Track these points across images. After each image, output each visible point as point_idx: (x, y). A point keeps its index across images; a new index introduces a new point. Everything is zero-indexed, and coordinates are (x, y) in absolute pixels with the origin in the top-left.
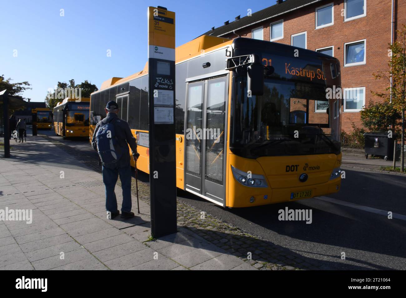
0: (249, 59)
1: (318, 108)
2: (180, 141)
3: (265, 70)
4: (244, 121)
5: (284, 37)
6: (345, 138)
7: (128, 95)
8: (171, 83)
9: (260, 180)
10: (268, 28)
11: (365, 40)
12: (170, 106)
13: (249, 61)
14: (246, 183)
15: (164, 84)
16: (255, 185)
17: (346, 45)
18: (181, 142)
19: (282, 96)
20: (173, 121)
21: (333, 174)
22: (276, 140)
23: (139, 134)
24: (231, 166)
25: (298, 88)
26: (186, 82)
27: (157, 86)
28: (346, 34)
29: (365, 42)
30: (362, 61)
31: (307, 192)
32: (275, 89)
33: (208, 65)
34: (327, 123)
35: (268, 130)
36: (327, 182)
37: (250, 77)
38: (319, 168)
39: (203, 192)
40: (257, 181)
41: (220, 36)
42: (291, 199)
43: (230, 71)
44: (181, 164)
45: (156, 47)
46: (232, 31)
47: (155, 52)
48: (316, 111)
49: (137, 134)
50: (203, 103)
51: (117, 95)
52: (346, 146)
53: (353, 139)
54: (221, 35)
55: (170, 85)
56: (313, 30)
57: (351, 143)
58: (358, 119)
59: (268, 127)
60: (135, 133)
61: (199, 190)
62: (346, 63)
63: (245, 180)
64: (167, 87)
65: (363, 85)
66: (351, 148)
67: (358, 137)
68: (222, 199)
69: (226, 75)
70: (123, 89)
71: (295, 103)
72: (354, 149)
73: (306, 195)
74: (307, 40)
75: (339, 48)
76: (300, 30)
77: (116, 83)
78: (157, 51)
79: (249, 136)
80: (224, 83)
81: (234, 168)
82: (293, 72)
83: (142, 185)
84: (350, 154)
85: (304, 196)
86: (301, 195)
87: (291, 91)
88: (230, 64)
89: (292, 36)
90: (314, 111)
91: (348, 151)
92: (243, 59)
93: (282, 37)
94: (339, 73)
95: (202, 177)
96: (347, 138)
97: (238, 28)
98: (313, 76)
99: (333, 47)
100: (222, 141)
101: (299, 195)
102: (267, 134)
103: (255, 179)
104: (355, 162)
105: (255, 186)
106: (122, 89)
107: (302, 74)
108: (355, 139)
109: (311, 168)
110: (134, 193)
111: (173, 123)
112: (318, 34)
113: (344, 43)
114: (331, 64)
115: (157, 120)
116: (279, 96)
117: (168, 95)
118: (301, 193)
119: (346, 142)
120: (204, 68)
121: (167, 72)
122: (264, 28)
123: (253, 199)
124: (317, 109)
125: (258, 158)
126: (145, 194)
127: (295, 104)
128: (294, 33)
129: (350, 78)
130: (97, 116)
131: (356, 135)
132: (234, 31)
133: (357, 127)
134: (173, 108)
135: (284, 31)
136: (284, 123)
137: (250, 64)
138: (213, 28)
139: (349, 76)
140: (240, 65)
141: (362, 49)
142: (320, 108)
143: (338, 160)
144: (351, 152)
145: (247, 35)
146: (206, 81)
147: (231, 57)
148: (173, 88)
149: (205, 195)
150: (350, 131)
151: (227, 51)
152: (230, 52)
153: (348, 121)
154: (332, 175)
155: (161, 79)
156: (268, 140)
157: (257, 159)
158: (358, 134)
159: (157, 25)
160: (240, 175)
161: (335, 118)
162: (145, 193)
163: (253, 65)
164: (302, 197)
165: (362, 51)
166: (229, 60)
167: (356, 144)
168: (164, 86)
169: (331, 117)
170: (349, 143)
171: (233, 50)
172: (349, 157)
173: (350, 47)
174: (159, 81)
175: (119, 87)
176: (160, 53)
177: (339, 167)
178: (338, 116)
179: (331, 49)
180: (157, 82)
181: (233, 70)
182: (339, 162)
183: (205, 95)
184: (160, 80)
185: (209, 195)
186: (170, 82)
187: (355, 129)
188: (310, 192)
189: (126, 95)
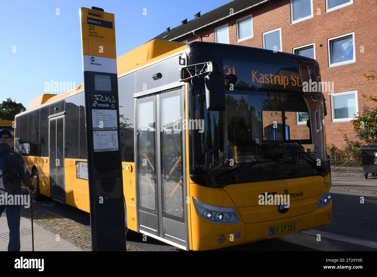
0: (206, 67)
1: (301, 119)
2: (130, 170)
3: (226, 80)
4: (205, 140)
5: (254, 36)
6: (336, 154)
7: (63, 116)
8: (114, 100)
9: (230, 214)
10: (234, 26)
11: (353, 33)
12: (113, 128)
13: (206, 70)
14: (213, 219)
15: (104, 103)
16: (224, 220)
17: (330, 41)
18: (132, 171)
19: (253, 109)
20: (118, 147)
21: (321, 201)
22: (247, 163)
23: (79, 164)
24: (193, 198)
25: (272, 98)
26: (134, 98)
27: (95, 106)
28: (330, 27)
29: (354, 36)
30: (352, 58)
31: (290, 225)
32: (243, 101)
33: (159, 76)
34: (309, 138)
35: (236, 152)
36: (314, 211)
37: (208, 89)
38: (302, 194)
39: (161, 234)
40: (225, 215)
41: (172, 40)
42: (270, 235)
43: (185, 82)
44: (133, 199)
45: (92, 58)
46: (191, 32)
47: (92, 63)
48: (297, 124)
49: (76, 164)
50: (155, 122)
51: (50, 116)
52: (338, 164)
53: (346, 155)
54: (174, 39)
55: (112, 103)
56: (289, 25)
57: (345, 160)
58: (350, 130)
59: (235, 147)
60: (73, 163)
61: (156, 231)
62: (332, 63)
63: (210, 215)
64: (108, 106)
65: (353, 89)
66: (345, 166)
67: (353, 152)
68: (185, 241)
69: (180, 87)
70: (57, 109)
71: (272, 115)
72: (349, 168)
73: (289, 229)
74: (282, 38)
75: (321, 46)
76: (273, 26)
77: (48, 101)
78: (93, 62)
79: (213, 160)
80: (179, 97)
81: (197, 201)
82: (262, 80)
83: (84, 229)
84: (344, 174)
85: (286, 231)
86: (282, 231)
87: (264, 101)
88: (185, 74)
89: (263, 34)
90: (295, 123)
91: (341, 170)
92: (200, 67)
93: (252, 36)
94: (319, 77)
95: (158, 215)
96: (339, 155)
97: (198, 28)
98: (286, 82)
99: (314, 44)
100: (181, 168)
101: (280, 230)
102: (235, 156)
103: (223, 212)
104: (349, 183)
105: (223, 222)
106: (55, 108)
107: (274, 82)
108: (349, 154)
109: (293, 195)
110: (73, 241)
111: (118, 150)
112: (295, 30)
113: (327, 39)
114: (308, 67)
115: (97, 147)
116: (249, 108)
117: (110, 115)
118: (282, 227)
119: (338, 159)
120: (155, 79)
121: (108, 88)
122: (229, 26)
123: (223, 238)
124: (300, 121)
125: (225, 186)
126: (87, 242)
127: (272, 117)
128: (266, 30)
129: (337, 81)
130: (25, 144)
131: (350, 150)
132: (193, 31)
133: (351, 140)
134: (117, 131)
135: (254, 29)
136: (258, 141)
137: (207, 73)
138: (169, 29)
139: (335, 79)
140: (196, 75)
141: (351, 45)
142: (303, 119)
143: (326, 183)
144: (345, 171)
145: (210, 35)
146: (158, 95)
147: (186, 66)
148: (116, 107)
149: (164, 237)
150: (341, 145)
151: (180, 58)
152: (184, 60)
153: (339, 132)
154: (320, 203)
155: (101, 96)
156: (238, 164)
157: (224, 188)
158: (353, 148)
159: (92, 31)
160: (204, 209)
161: (318, 131)
162: (88, 240)
163: (212, 75)
164: (283, 232)
165: (351, 48)
166: (183, 69)
167: (352, 161)
168: (104, 105)
169: (313, 131)
170: (342, 160)
171: (187, 57)
172: (343, 177)
173: (335, 43)
174: (98, 99)
175: (52, 106)
176: (98, 64)
177: (328, 191)
178: (321, 128)
179: (312, 47)
180: (96, 100)
181: (189, 81)
182: (329, 185)
183: (158, 112)
184: (100, 98)
185: (168, 237)
186: (112, 100)
187: (348, 143)
188: (293, 226)
189: (61, 115)
